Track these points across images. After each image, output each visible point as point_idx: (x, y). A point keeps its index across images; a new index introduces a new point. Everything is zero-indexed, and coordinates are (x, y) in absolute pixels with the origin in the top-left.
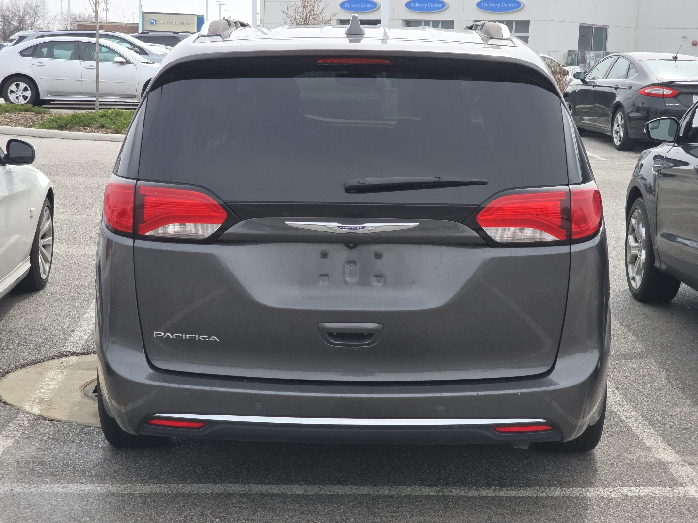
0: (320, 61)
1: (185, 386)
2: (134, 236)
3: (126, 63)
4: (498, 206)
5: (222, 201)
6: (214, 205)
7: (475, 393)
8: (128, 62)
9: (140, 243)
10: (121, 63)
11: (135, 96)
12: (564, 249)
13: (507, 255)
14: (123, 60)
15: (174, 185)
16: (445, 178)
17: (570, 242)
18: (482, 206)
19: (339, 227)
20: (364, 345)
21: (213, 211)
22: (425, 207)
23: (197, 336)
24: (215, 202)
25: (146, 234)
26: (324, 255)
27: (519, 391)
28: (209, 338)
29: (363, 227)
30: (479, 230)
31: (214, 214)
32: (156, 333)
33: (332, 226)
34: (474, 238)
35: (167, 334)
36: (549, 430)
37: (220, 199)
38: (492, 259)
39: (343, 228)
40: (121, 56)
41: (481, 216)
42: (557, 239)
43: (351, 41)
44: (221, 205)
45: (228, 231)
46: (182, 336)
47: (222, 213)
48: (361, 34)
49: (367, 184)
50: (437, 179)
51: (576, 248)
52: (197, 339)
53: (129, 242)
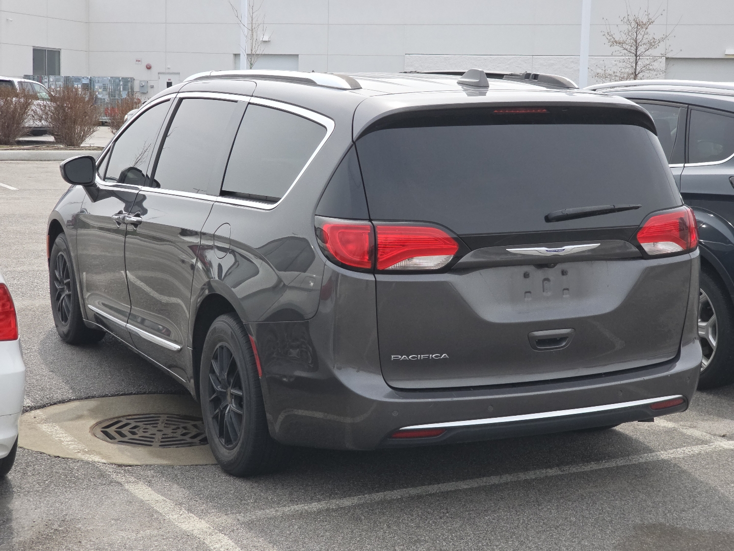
0: (496, 111)
1: (430, 400)
2: (374, 271)
4: (649, 225)
5: (458, 235)
6: (447, 239)
9: (381, 278)
15: (412, 223)
16: (617, 206)
18: (640, 226)
19: (547, 251)
21: (445, 244)
22: (609, 230)
23: (431, 355)
24: (448, 236)
25: (388, 269)
26: (526, 275)
28: (441, 356)
29: (564, 250)
31: (445, 247)
32: (394, 357)
33: (542, 250)
34: (636, 252)
35: (404, 356)
37: (455, 233)
38: (646, 269)
39: (550, 251)
41: (640, 234)
42: (683, 250)
44: (454, 238)
45: (462, 260)
46: (417, 357)
47: (454, 245)
48: (487, 86)
49: (568, 213)
50: (613, 207)
52: (431, 358)
53: (370, 277)
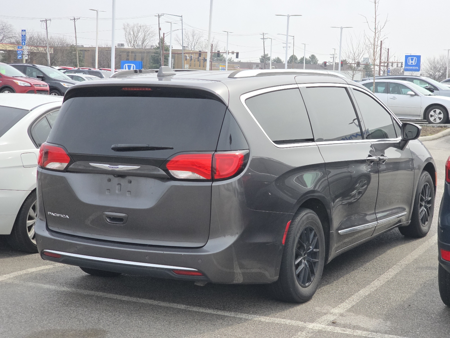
0: (123, 89)
2: (42, 167)
3: (415, 95)
4: (177, 160)
5: (68, 152)
7: (162, 252)
8: (416, 95)
9: (44, 171)
10: (412, 95)
11: (419, 116)
12: (209, 184)
13: (179, 184)
14: (413, 93)
17: (213, 180)
18: (168, 160)
19: (109, 167)
20: (120, 224)
25: (46, 167)
26: (109, 180)
27: (183, 253)
29: (118, 167)
30: (167, 171)
32: (49, 213)
33: (106, 166)
34: (164, 175)
35: (52, 213)
36: (201, 275)
38: (172, 186)
39: (110, 167)
40: (412, 91)
41: (169, 164)
42: (204, 178)
43: (159, 80)
44: (68, 154)
45: (71, 167)
46: (57, 215)
47: (68, 158)
49: (118, 147)
50: (148, 146)
51: (215, 184)
52: (61, 216)
